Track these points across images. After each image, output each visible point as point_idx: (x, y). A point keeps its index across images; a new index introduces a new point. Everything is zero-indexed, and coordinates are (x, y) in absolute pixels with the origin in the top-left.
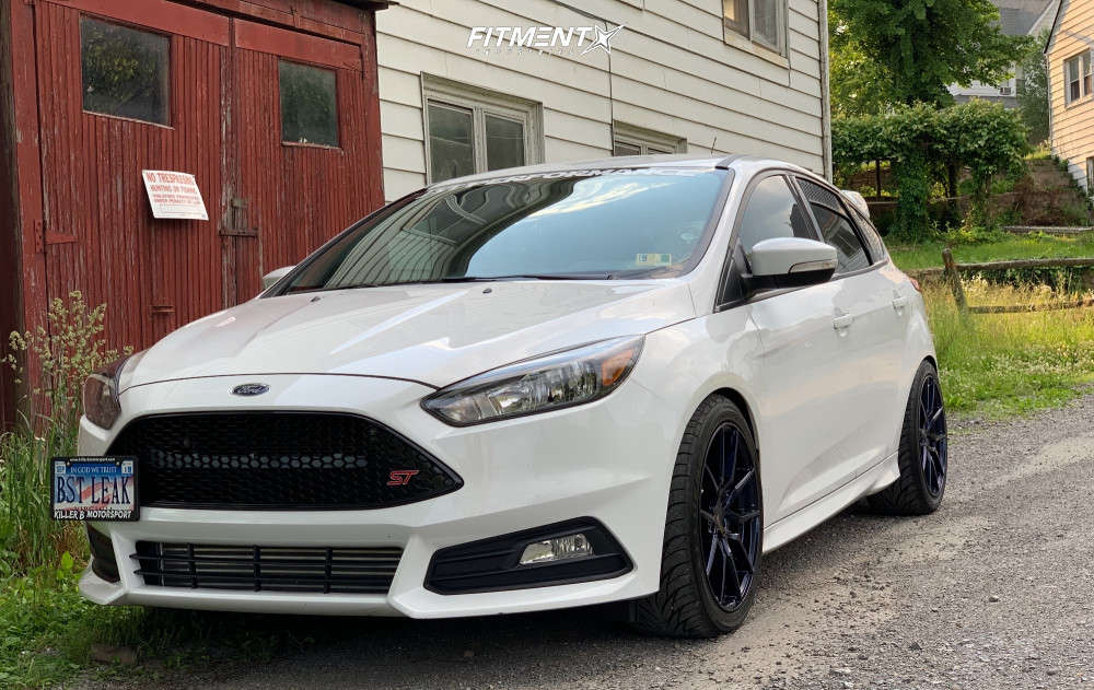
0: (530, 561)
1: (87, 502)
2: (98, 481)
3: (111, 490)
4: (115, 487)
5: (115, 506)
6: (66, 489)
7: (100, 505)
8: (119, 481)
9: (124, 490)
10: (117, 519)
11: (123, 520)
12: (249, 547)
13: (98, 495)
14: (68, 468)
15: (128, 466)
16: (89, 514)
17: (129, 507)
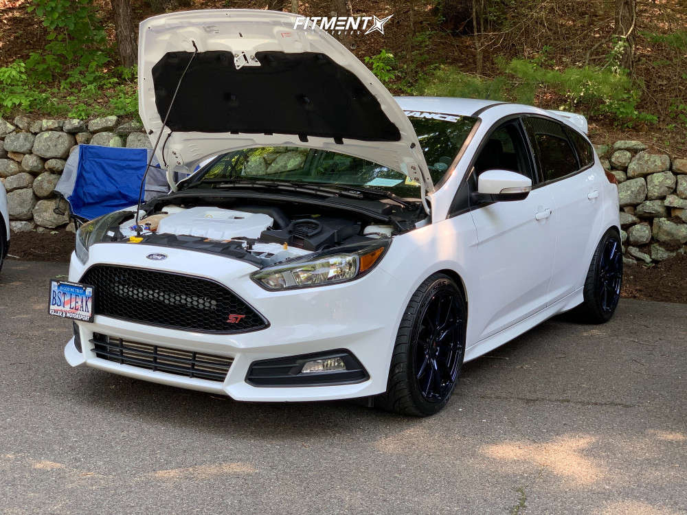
0: (308, 371)
1: (67, 308)
2: (73, 296)
3: (80, 303)
4: (82, 302)
5: (81, 313)
6: (57, 298)
7: (74, 310)
8: (84, 298)
9: (86, 304)
10: (82, 320)
11: (85, 321)
12: (152, 346)
13: (73, 305)
14: (59, 286)
15: (89, 290)
16: (68, 315)
17: (89, 314)
